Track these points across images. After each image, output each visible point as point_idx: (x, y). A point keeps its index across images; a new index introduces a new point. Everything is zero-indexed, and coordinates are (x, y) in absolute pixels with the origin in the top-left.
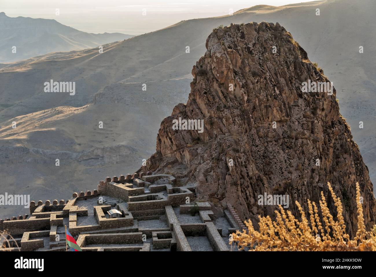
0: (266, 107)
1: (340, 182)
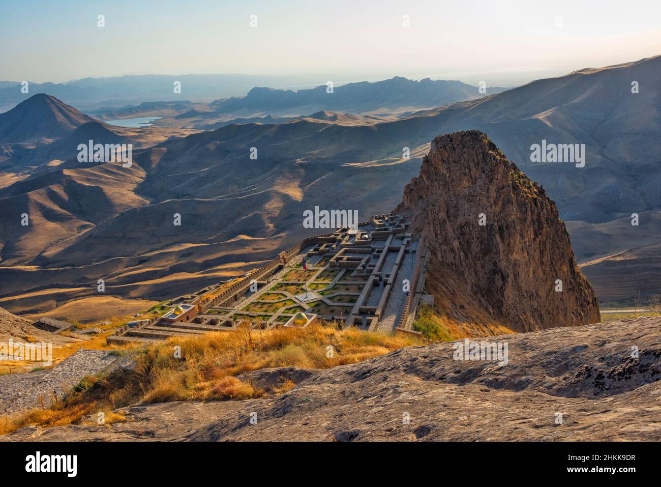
0: (460, 180)
1: (504, 219)
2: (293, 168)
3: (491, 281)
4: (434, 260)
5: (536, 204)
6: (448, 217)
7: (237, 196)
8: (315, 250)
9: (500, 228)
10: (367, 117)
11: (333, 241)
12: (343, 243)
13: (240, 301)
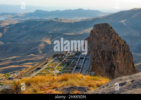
0: (102, 38)
2: (48, 34)
3: (111, 68)
4: (94, 62)
5: (123, 46)
6: (98, 49)
7: (30, 42)
8: (57, 58)
9: (114, 52)
10: (71, 20)
11: (63, 55)
12: (66, 56)
13: (34, 73)
